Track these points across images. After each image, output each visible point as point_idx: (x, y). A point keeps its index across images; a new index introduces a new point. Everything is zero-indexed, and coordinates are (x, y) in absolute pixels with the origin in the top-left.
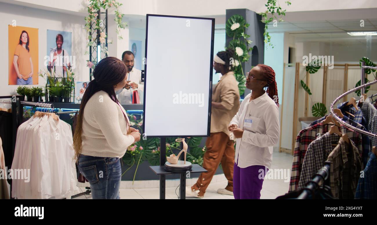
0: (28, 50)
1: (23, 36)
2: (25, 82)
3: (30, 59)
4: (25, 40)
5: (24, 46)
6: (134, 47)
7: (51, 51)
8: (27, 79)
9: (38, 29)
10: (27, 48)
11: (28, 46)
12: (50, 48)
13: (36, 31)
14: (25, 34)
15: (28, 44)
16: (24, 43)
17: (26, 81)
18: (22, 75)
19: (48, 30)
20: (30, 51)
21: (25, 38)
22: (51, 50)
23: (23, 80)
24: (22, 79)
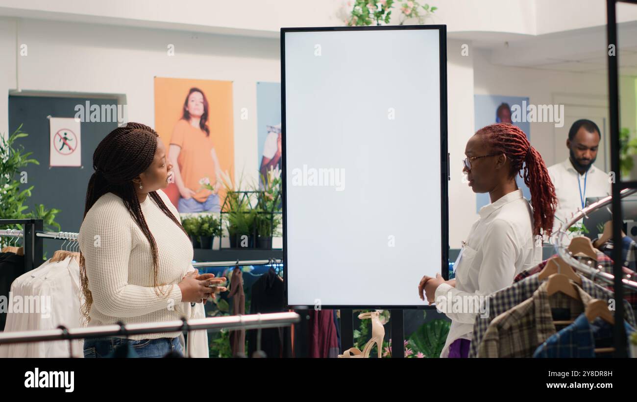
0: (205, 132)
1: (193, 101)
2: (200, 206)
3: (213, 152)
4: (197, 109)
5: (195, 123)
6: (505, 112)
7: (269, 132)
8: (204, 200)
9: (232, 82)
10: (204, 127)
11: (207, 123)
12: (267, 126)
13: (226, 87)
14: (196, 96)
15: (204, 117)
16: (195, 116)
17: (201, 203)
18: (192, 190)
19: (258, 83)
20: (211, 134)
21: (197, 105)
22: (269, 129)
23: (195, 202)
24: (192, 200)
